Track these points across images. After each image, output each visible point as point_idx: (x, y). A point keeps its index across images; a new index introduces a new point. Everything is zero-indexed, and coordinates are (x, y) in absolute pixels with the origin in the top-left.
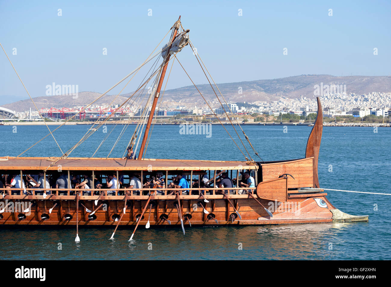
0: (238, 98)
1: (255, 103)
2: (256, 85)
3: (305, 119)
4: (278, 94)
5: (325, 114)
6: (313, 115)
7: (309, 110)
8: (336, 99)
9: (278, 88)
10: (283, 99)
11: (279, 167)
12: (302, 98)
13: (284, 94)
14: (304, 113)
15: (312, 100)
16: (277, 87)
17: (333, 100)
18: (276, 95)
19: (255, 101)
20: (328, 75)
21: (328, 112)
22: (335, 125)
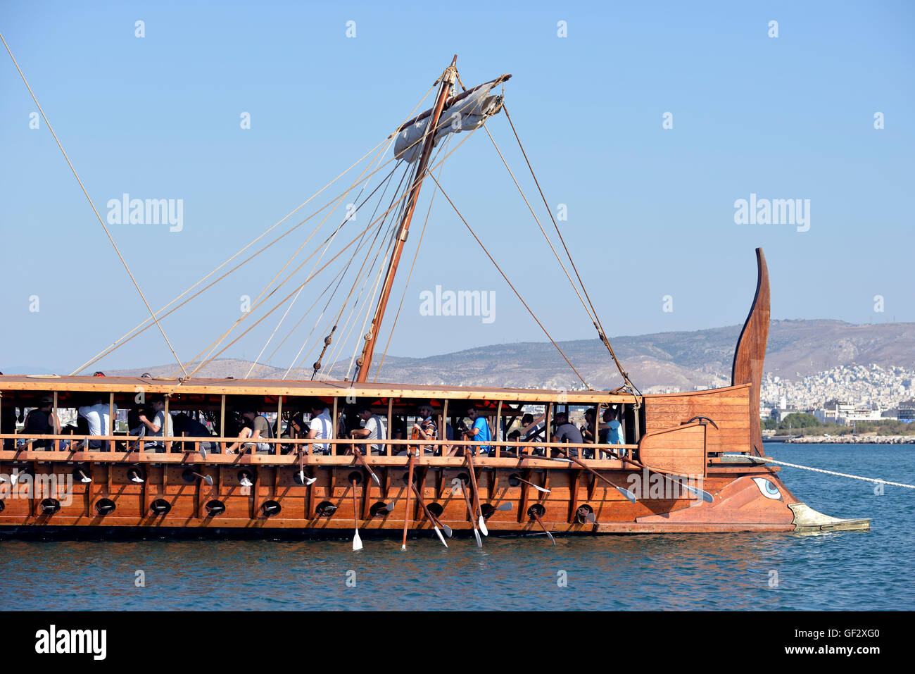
0: (606, 378)
1: (649, 390)
2: (653, 345)
3: (777, 428)
4: (709, 368)
5: (828, 416)
6: (797, 418)
7: (788, 407)
8: (854, 381)
9: (709, 353)
10: (721, 380)
11: (679, 403)
12: (768, 379)
13: (723, 368)
14: (775, 413)
15: (794, 384)
16: (706, 351)
17: (847, 383)
18: (704, 371)
19: (650, 386)
20: (834, 321)
21: (836, 412)
22: (853, 441)
